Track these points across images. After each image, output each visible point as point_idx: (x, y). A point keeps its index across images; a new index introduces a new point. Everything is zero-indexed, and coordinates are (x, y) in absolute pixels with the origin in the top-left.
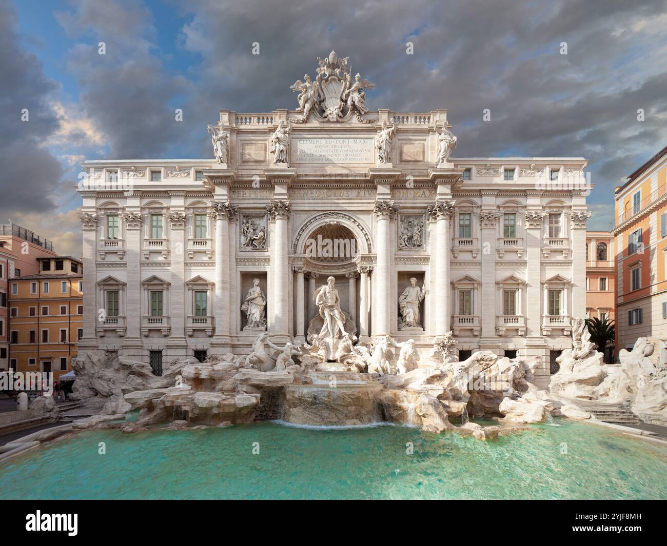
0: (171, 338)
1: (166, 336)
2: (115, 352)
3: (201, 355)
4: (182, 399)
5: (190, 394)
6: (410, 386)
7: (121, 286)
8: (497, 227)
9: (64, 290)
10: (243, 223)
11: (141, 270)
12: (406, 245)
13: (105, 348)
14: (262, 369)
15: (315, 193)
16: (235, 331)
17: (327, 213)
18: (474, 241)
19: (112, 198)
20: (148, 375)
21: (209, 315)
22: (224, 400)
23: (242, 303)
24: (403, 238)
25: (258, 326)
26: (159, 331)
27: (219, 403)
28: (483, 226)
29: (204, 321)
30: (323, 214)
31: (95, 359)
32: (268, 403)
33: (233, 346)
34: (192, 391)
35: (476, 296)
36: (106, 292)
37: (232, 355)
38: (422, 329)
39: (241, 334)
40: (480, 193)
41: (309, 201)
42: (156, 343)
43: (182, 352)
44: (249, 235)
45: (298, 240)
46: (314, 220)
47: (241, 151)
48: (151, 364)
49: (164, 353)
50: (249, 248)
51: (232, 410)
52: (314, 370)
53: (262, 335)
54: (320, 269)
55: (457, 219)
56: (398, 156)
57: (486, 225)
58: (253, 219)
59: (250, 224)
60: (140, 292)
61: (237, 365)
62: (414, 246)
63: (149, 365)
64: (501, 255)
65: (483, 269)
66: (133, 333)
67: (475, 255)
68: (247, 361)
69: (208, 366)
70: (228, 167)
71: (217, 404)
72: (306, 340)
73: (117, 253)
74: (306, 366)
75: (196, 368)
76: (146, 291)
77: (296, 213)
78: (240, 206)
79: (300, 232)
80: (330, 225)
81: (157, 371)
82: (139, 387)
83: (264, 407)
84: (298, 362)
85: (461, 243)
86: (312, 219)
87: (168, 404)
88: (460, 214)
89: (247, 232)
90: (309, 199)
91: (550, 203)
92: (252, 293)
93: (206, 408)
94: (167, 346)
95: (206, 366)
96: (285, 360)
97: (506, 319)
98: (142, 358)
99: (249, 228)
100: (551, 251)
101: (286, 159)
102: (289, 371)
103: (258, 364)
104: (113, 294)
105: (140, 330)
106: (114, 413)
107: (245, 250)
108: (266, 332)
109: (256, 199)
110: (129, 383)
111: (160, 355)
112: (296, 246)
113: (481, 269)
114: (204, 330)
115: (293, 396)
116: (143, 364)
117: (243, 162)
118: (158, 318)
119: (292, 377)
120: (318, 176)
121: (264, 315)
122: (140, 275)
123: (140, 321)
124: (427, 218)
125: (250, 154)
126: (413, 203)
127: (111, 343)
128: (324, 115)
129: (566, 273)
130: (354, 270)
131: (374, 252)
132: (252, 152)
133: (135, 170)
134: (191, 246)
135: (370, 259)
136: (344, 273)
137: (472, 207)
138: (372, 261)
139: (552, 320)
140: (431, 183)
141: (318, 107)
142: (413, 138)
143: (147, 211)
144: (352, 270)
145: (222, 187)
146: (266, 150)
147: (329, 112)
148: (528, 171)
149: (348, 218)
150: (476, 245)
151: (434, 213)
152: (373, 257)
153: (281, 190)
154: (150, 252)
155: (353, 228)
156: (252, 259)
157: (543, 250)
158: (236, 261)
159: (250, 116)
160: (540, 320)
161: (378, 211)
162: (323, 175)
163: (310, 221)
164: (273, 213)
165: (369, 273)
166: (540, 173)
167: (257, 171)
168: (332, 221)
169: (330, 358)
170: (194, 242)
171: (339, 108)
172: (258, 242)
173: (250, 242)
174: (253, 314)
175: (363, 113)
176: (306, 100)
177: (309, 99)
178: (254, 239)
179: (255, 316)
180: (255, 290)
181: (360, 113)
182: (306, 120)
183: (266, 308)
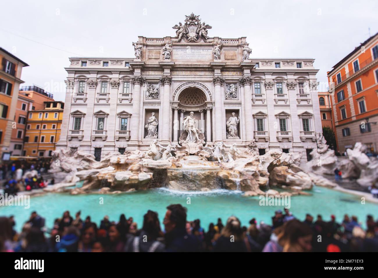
0: (107, 141)
1: (104, 141)
2: (76, 148)
3: (122, 150)
4: (109, 175)
5: (113, 172)
6: (234, 169)
7: (83, 115)
8: (273, 89)
9: (56, 117)
10: (148, 86)
11: (94, 107)
12: (229, 97)
13: (71, 146)
14: (155, 159)
15: (184, 73)
16: (141, 138)
17: (189, 82)
18: (263, 95)
19: (83, 74)
20: (92, 161)
21: (128, 130)
22: (132, 176)
23: (145, 124)
24: (227, 94)
25: (153, 136)
26: (101, 138)
27: (129, 178)
28: (267, 89)
29: (125, 133)
31: (65, 152)
32: (157, 178)
33: (139, 146)
34: (115, 171)
35: (266, 122)
36: (75, 118)
37: (139, 151)
38: (239, 138)
39: (144, 140)
40: (264, 73)
41: (178, 76)
42: (99, 144)
43: (112, 149)
44: (151, 92)
45: (175, 94)
46: (183, 85)
47: (148, 54)
48: (95, 155)
49: (102, 149)
50: (150, 98)
51: (136, 182)
52: (183, 159)
53: (155, 140)
54: (186, 108)
55: (253, 85)
56: (224, 57)
57: (268, 88)
58: (153, 85)
59: (151, 87)
60: (93, 118)
61: (141, 156)
62: (233, 97)
63: (94, 155)
64: (277, 102)
65: (268, 108)
66: (87, 138)
67: (263, 102)
68: (147, 154)
69: (125, 157)
70: (141, 61)
71: (128, 179)
72: (179, 143)
73: (82, 99)
74: (179, 157)
75: (118, 158)
76: (96, 118)
77: (174, 82)
78: (146, 78)
79: (176, 90)
80: (191, 87)
81: (98, 159)
82: (87, 167)
83: (155, 180)
84: (174, 155)
85: (256, 96)
87: (100, 178)
88: (255, 83)
89: (149, 90)
90: (181, 75)
91: (299, 78)
92: (151, 119)
93: (121, 181)
94: (105, 146)
95: (124, 157)
96: (167, 154)
97: (282, 133)
98: (90, 152)
99: (151, 88)
100: (301, 100)
101: (170, 57)
102: (169, 160)
103: (153, 156)
104: (79, 119)
105: (91, 137)
106: (70, 182)
108: (158, 139)
109: (155, 75)
110: (82, 165)
111: (100, 150)
112: (174, 97)
114: (125, 138)
116: (90, 155)
117: (149, 59)
118: (101, 131)
119: (171, 163)
120: (185, 65)
121: (156, 130)
122: (94, 110)
123: (91, 133)
124: (239, 85)
125: (152, 55)
126: (232, 78)
127: (75, 143)
128: (188, 39)
129: (310, 111)
130: (203, 109)
131: (213, 100)
132: (154, 54)
133: (95, 62)
134: (121, 97)
135: (211, 103)
136: (198, 110)
137: (261, 80)
138: (212, 104)
139: (305, 134)
140: (240, 69)
141: (185, 36)
142: (231, 49)
143: (100, 80)
144: (202, 109)
145: (138, 69)
146: (160, 54)
147: (190, 38)
148: (286, 64)
149: (200, 84)
150: (264, 97)
151: (243, 82)
152: (213, 102)
153: (167, 71)
154: (100, 99)
155: (202, 89)
156: (152, 103)
157: (297, 100)
158: (143, 104)
159: (153, 39)
160: (299, 134)
161: (215, 81)
162: (188, 65)
163: (181, 85)
164: (163, 81)
165: (211, 110)
166: (292, 65)
167: (156, 63)
168: (192, 85)
169: (191, 153)
170: (123, 95)
171: (195, 36)
172: (155, 95)
173: (151, 95)
174: (151, 130)
175: (206, 38)
176: (180, 33)
177: (181, 32)
178: (153, 94)
179: (152, 131)
180: (152, 118)
181: (205, 38)
182: (180, 41)
183: (157, 127)
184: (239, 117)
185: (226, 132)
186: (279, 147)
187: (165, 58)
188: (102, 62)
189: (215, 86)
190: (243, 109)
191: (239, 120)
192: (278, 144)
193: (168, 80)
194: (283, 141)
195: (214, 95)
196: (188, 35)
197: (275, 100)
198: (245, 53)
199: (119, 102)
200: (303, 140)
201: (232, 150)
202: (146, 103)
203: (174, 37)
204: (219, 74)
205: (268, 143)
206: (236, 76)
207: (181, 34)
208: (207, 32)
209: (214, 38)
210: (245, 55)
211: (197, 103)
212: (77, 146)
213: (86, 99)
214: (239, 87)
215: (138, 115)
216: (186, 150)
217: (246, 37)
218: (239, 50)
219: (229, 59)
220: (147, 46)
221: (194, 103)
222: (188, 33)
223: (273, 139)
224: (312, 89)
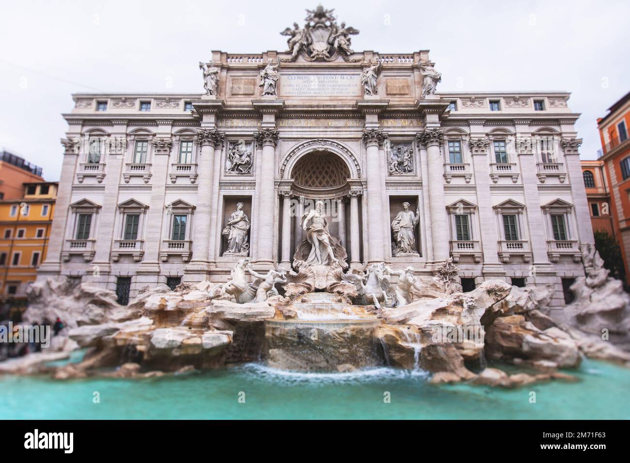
0: (143, 263)
1: (137, 261)
2: (79, 278)
3: (173, 282)
4: (139, 336)
5: (150, 330)
6: (409, 322)
7: (95, 209)
8: (488, 153)
9: (44, 213)
10: (230, 149)
11: (119, 193)
12: (396, 170)
13: (68, 274)
14: (240, 300)
15: (303, 122)
16: (213, 257)
17: (315, 140)
18: (466, 167)
19: (99, 125)
20: (111, 304)
21: (187, 239)
22: (188, 339)
23: (223, 227)
24: (393, 164)
25: (239, 251)
26: (130, 256)
27: (182, 343)
28: (474, 153)
29: (181, 245)
30: (312, 141)
31: (55, 285)
32: (243, 342)
33: (210, 273)
34: (154, 326)
35: (474, 221)
36: (78, 215)
37: (208, 283)
38: (419, 255)
39: (219, 259)
40: (467, 122)
41: (292, 129)
42: (126, 268)
43: (154, 278)
44: (235, 161)
45: (285, 165)
46: (302, 147)
47: (231, 85)
48: (117, 293)
49: (133, 280)
50: (235, 173)
51: (197, 351)
52: (300, 301)
53: (242, 261)
54: (308, 194)
55: (446, 147)
56: (385, 90)
57: (476, 151)
59: (236, 150)
60: (115, 216)
61: (212, 295)
62: (405, 171)
63: (115, 292)
64: (496, 180)
65: (478, 193)
66: (102, 257)
67: (468, 180)
68: (223, 290)
69: (177, 296)
70: (217, 98)
71: (179, 344)
72: (292, 267)
73: (96, 176)
74: (292, 297)
75: (162, 299)
76: (122, 215)
77: (283, 141)
78: (227, 133)
79: (287, 157)
80: (318, 151)
81: (123, 300)
82: (98, 319)
83: (238, 345)
84: (282, 292)
85: (452, 168)
86: (299, 146)
87: (120, 343)
88: (449, 142)
89: (233, 158)
90: (297, 127)
91: (540, 130)
92: (235, 217)
93: (164, 350)
94: (138, 272)
95: (175, 295)
96: (267, 290)
97: (509, 244)
98: (107, 285)
99: (236, 154)
100: (547, 176)
101: (274, 92)
102: (271, 303)
103: (236, 293)
104: (86, 217)
105: (110, 254)
106: (60, 350)
107: (230, 175)
108: (248, 258)
109: (244, 127)
110: (87, 314)
111: (128, 282)
112: (283, 171)
113: (476, 193)
114: (180, 256)
115: (273, 334)
116: (108, 291)
117: (233, 95)
118: (131, 242)
119: (272, 310)
120: (306, 107)
121: (246, 240)
122: (118, 198)
123: (111, 245)
124: (416, 146)
125: (239, 88)
126: (401, 131)
127: (76, 268)
128: (312, 56)
129: (566, 198)
130: (343, 195)
131: (363, 177)
132: (242, 86)
133: (124, 101)
134: (174, 171)
135: (360, 183)
136: (333, 197)
137: (461, 135)
138: (362, 185)
139: (558, 246)
140: (418, 113)
141: (306, 49)
142: (398, 74)
143: (133, 137)
144: (341, 194)
145: (209, 116)
146: (254, 84)
147: (316, 53)
148: (513, 103)
149: (336, 144)
150: (468, 170)
151: (424, 140)
152: (363, 182)
153: (269, 120)
154: (131, 176)
155: (341, 155)
156: (237, 183)
157: (538, 175)
158: (220, 186)
159: (241, 56)
160: (545, 246)
161: (366, 139)
162: (311, 106)
163: (298, 147)
164: (260, 140)
165: (360, 198)
166: (524, 105)
167: (245, 102)
168: (320, 147)
169: (317, 287)
170: (178, 167)
171: (327, 49)
172: (244, 167)
173: (236, 167)
174: (235, 239)
175: (349, 54)
176: (295, 43)
177: (298, 42)
178: (240, 164)
179: (237, 241)
180: (238, 214)
181: (346, 55)
182: (295, 59)
183: (248, 232)
184: (417, 212)
185: (392, 242)
186: (504, 273)
187: (264, 93)
188: (137, 103)
189: (366, 149)
190: (426, 194)
191: (417, 218)
192: (501, 269)
193: (271, 136)
194: (511, 260)
195: (364, 167)
196: (311, 47)
197: (492, 176)
198: (426, 81)
199: (169, 182)
200: (554, 259)
201: (403, 281)
202: (225, 183)
203: (284, 51)
204: (376, 123)
205: (480, 266)
206: (409, 127)
207: (298, 45)
208: (349, 40)
209: (363, 53)
210: (427, 85)
211: (331, 183)
212: (80, 274)
213: (104, 176)
214: (417, 149)
215: (207, 209)
216: (308, 281)
217: (428, 51)
218: (414, 75)
219: (395, 95)
220: (229, 69)
221: (324, 183)
222: (311, 44)
223: (491, 257)
224: (569, 153)
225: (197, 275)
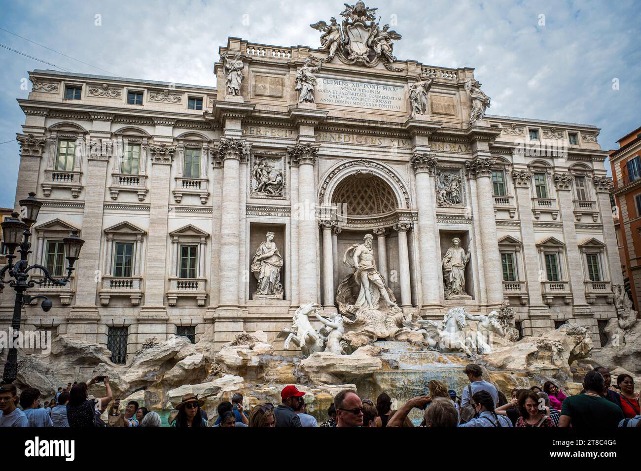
0: (143, 308)
1: (136, 306)
8: (529, 186)
10: (255, 164)
11: (104, 213)
12: (445, 201)
13: (38, 322)
15: (343, 138)
16: (242, 300)
17: (358, 160)
18: (510, 200)
19: (71, 119)
21: (200, 276)
24: (441, 193)
25: (273, 293)
26: (126, 298)
28: (517, 185)
29: (195, 285)
30: (354, 161)
35: (519, 261)
38: (471, 298)
41: (332, 144)
43: (161, 328)
45: (325, 189)
46: (342, 167)
47: (254, 83)
49: (131, 330)
50: (262, 194)
58: (267, 161)
59: (263, 166)
60: (101, 244)
62: (453, 202)
64: (537, 216)
66: (86, 299)
67: (512, 215)
70: (244, 100)
73: (70, 188)
76: (110, 243)
77: (321, 158)
78: (254, 144)
79: (326, 179)
80: (361, 174)
85: (497, 201)
90: (337, 143)
92: (266, 250)
94: (138, 320)
97: (551, 284)
98: (97, 337)
99: (264, 171)
100: (582, 214)
101: (313, 98)
105: (97, 296)
107: (257, 196)
108: (285, 301)
109: (274, 138)
111: (124, 333)
112: (322, 195)
113: (521, 230)
114: (194, 299)
116: (99, 346)
117: (257, 95)
120: (350, 121)
122: (103, 220)
123: (98, 284)
124: (465, 173)
125: (265, 88)
126: (450, 157)
128: (349, 58)
129: (600, 238)
130: (385, 226)
131: (413, 206)
132: (267, 86)
133: (106, 89)
134: (179, 187)
135: (410, 215)
136: (371, 228)
137: (504, 165)
138: (412, 217)
139: (594, 287)
140: (469, 139)
141: (344, 50)
142: (443, 91)
144: (382, 225)
146: (283, 85)
147: (356, 56)
148: (550, 133)
149: (381, 167)
150: (513, 203)
151: (474, 169)
152: (414, 213)
153: (307, 132)
155: (387, 179)
156: (267, 208)
157: (575, 212)
158: (247, 210)
159: (265, 47)
160: (583, 287)
161: (416, 163)
163: (338, 167)
164: (296, 156)
165: (409, 232)
166: (560, 137)
167: (280, 107)
168: (364, 169)
169: (380, 335)
170: (184, 182)
171: (366, 53)
172: (275, 189)
173: (264, 187)
175: (392, 61)
176: (332, 42)
177: (335, 41)
178: (270, 184)
179: (271, 280)
180: (269, 247)
181: (388, 60)
182: (330, 60)
186: (549, 316)
187: (302, 100)
188: (124, 93)
189: (415, 175)
190: (477, 230)
192: (547, 311)
193: (311, 152)
194: (554, 302)
195: (414, 195)
196: (348, 47)
197: (534, 211)
198: (476, 104)
200: (591, 301)
201: (487, 326)
202: (253, 207)
204: (426, 147)
205: (526, 309)
206: (458, 153)
208: (391, 46)
209: (406, 62)
211: (366, 210)
213: (81, 188)
214: (465, 178)
216: (369, 328)
217: (473, 69)
218: (460, 96)
219: (441, 114)
220: (251, 62)
221: (359, 210)
222: (347, 44)
223: (536, 299)
224: (600, 191)
225: (232, 323)
